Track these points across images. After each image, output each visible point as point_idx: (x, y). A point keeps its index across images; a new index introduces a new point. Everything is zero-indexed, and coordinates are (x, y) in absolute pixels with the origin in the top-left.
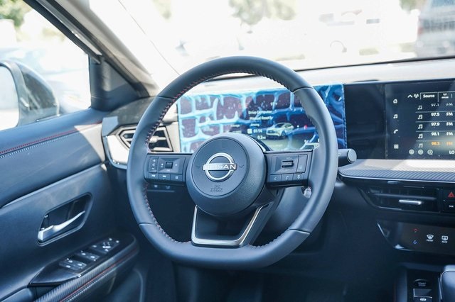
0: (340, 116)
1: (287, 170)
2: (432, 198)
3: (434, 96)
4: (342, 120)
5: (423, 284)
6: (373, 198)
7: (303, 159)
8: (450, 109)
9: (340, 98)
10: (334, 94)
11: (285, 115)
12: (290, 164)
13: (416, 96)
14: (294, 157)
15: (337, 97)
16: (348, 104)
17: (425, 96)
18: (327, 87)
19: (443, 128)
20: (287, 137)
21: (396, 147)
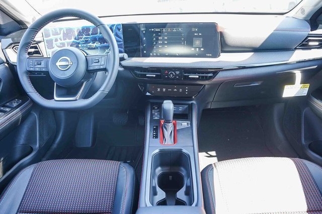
0: (121, 38)
1: (96, 64)
2: (159, 74)
3: (159, 30)
4: (122, 40)
6: (136, 74)
7: (103, 58)
8: (166, 36)
9: (121, 30)
10: (118, 28)
11: (96, 38)
12: (97, 61)
13: (153, 30)
14: (99, 58)
15: (119, 30)
16: (124, 32)
17: (156, 30)
18: (115, 25)
19: (163, 44)
20: (97, 48)
21: (145, 52)
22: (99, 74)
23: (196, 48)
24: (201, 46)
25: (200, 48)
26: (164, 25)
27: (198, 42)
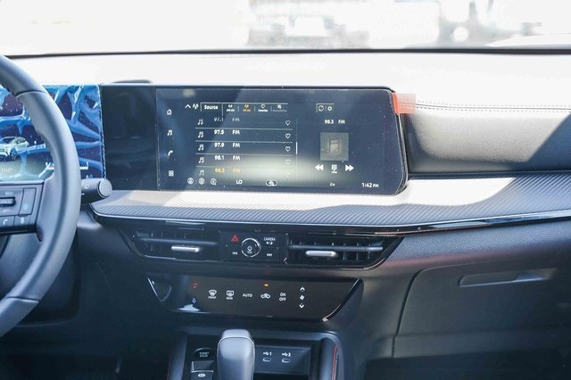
0: (95, 129)
1: (6, 211)
2: (213, 243)
3: (217, 108)
4: (99, 136)
5: (205, 354)
7: (29, 194)
8: (236, 125)
9: (96, 105)
10: (86, 97)
11: (16, 126)
12: (10, 201)
13: (196, 106)
14: (15, 192)
15: (91, 103)
16: (106, 113)
17: (206, 107)
18: (77, 88)
19: (228, 151)
20: (18, 157)
21: (171, 173)
22: (17, 242)
23: (328, 164)
24: (346, 158)
25: (341, 165)
26: (228, 94)
27: (335, 147)
